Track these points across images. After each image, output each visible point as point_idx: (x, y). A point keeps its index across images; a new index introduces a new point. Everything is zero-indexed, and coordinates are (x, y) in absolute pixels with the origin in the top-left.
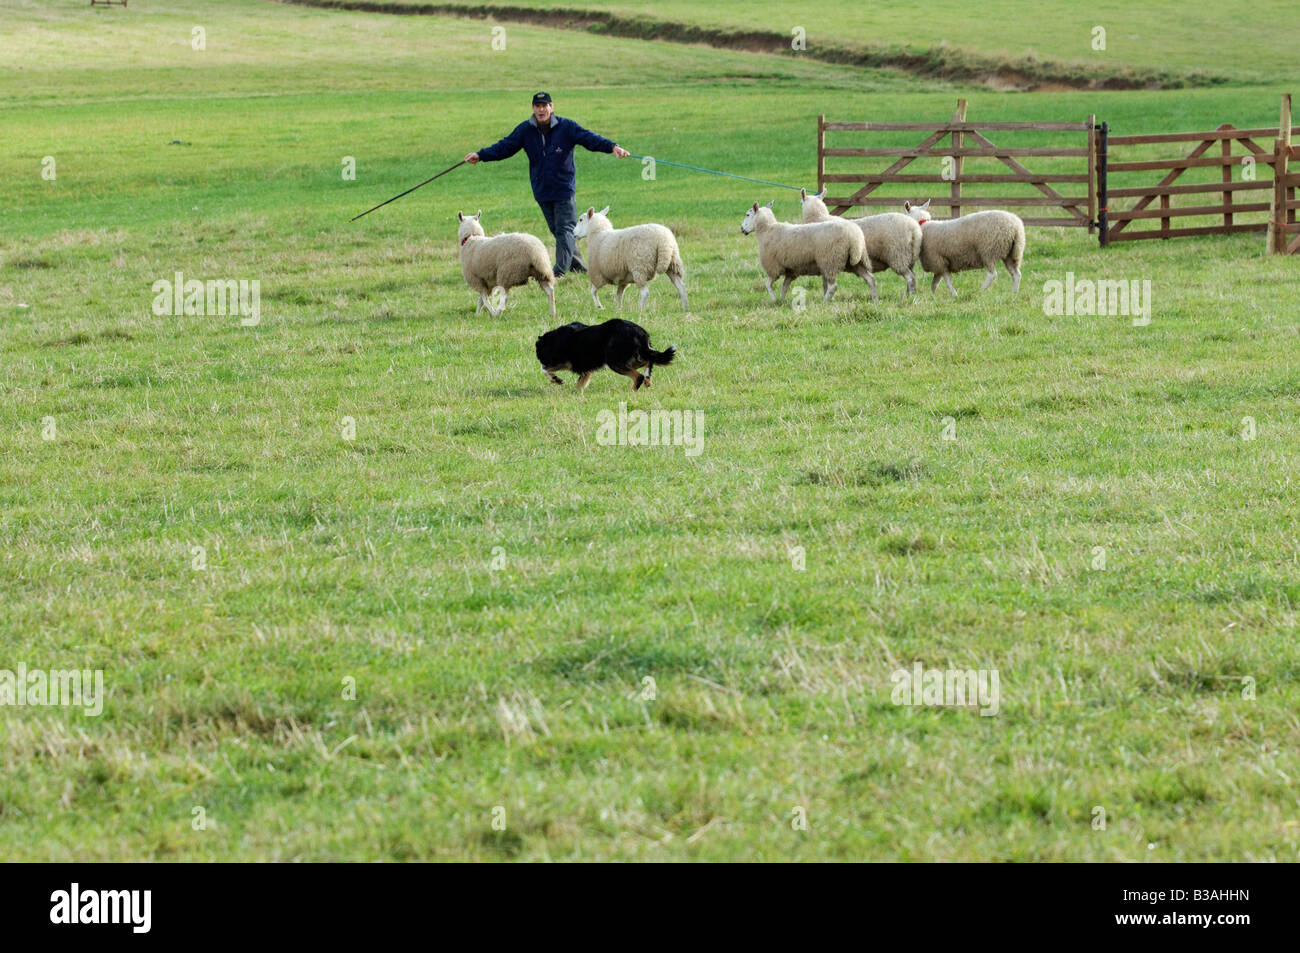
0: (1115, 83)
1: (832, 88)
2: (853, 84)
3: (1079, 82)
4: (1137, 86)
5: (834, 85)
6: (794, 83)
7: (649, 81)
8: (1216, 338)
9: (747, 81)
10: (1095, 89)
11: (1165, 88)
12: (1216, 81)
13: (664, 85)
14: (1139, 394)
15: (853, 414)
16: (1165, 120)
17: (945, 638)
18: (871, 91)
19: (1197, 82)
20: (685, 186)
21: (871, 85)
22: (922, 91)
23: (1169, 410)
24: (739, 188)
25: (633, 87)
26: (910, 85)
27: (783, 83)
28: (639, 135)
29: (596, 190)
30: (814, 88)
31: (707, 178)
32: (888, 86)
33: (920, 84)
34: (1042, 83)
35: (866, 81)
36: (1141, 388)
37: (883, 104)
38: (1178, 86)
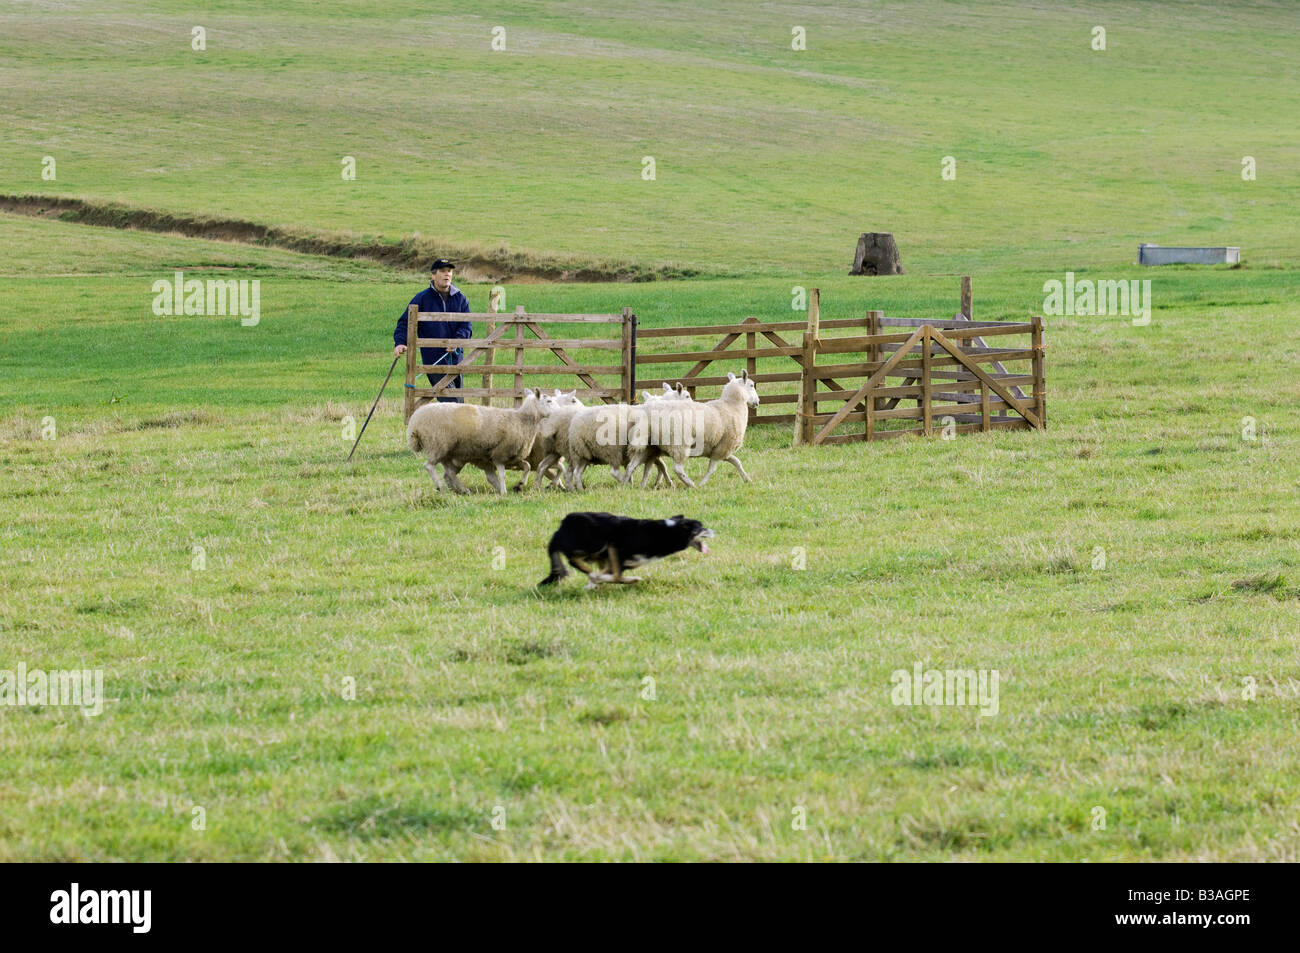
0: (587, 275)
1: (308, 278)
2: (329, 274)
3: (552, 274)
4: (610, 277)
5: (310, 275)
6: (270, 272)
7: (126, 269)
8: (782, 526)
9: (223, 270)
10: (567, 281)
11: (638, 280)
12: (687, 274)
13: (142, 273)
14: (727, 578)
15: (458, 594)
16: (650, 313)
17: (688, 800)
18: (347, 280)
19: (668, 274)
20: (185, 373)
21: (346, 275)
22: (397, 282)
23: (761, 593)
24: (242, 377)
25: (111, 275)
26: (385, 275)
27: (260, 272)
28: (130, 323)
29: (97, 378)
30: (290, 277)
31: (206, 367)
32: (364, 277)
33: (394, 274)
34: (515, 275)
35: (343, 270)
36: (728, 572)
37: (365, 294)
38: (650, 278)
